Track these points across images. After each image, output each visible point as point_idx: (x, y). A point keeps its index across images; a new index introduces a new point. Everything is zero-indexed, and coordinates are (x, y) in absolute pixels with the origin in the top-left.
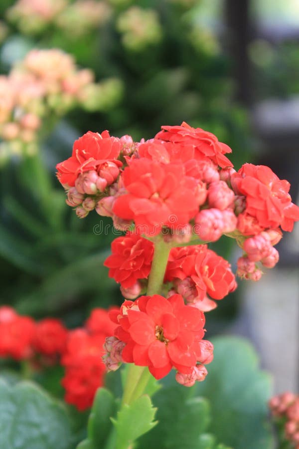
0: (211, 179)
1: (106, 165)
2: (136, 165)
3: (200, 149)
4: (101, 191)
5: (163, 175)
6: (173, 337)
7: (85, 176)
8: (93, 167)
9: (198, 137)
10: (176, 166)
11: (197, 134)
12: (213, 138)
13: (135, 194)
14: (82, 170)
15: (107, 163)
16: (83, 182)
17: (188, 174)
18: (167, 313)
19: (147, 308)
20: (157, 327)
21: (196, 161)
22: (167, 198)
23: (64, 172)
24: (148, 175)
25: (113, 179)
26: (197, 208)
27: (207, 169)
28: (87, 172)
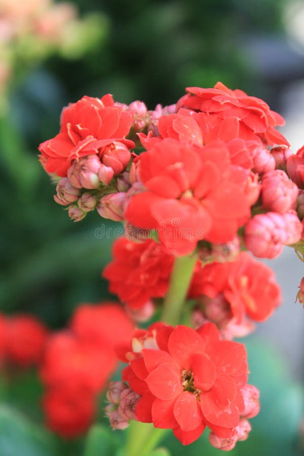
0: (264, 167)
1: (112, 147)
2: (158, 150)
3: (246, 122)
4: (105, 184)
5: (198, 164)
6: (207, 386)
7: (81, 163)
8: (94, 151)
9: (242, 106)
10: (217, 151)
11: (240, 101)
12: (265, 107)
13: (159, 193)
14: (78, 155)
15: (113, 144)
16: (80, 171)
17: (234, 161)
18: (198, 352)
19: (169, 347)
20: (184, 372)
21: (243, 141)
22: (204, 197)
23: (50, 155)
24: (179, 165)
25: (122, 167)
26: (247, 212)
27: (258, 153)
28: (86, 158)
